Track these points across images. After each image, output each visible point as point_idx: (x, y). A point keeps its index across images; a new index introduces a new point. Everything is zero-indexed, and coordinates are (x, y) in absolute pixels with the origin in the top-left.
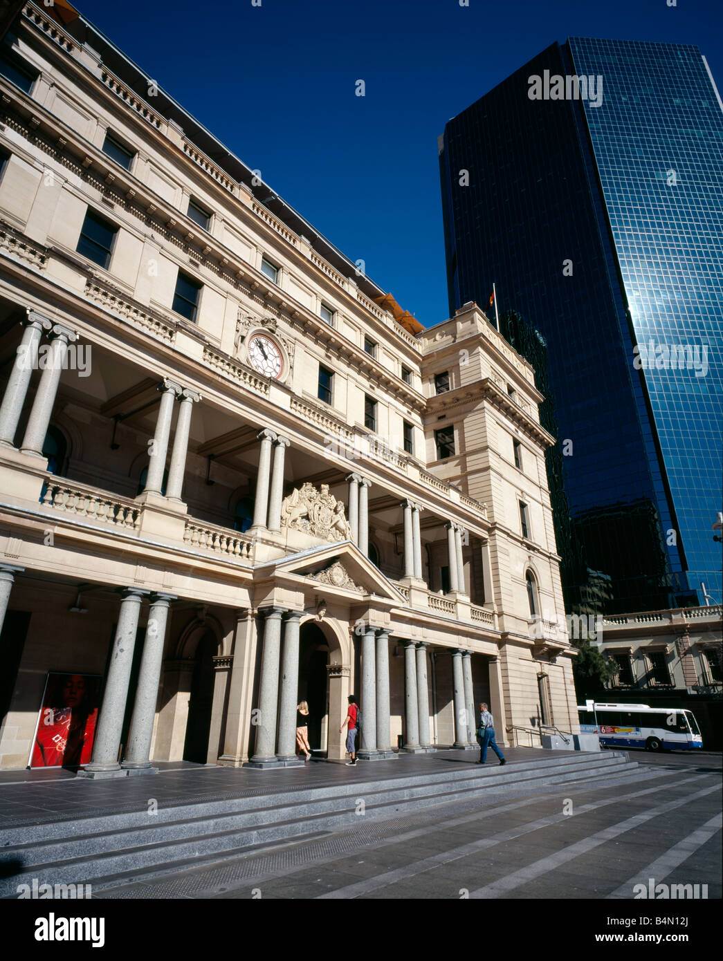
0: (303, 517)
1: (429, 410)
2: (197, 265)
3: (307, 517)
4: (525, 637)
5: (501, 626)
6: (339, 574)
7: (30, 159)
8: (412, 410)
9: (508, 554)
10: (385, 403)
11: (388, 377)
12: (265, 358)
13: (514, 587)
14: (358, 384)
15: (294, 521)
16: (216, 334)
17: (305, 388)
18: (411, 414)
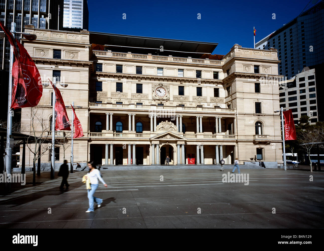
1: (224, 82)
2: (140, 81)
3: (163, 127)
4: (247, 140)
5: (238, 138)
6: (168, 136)
7: (105, 81)
8: (218, 84)
9: (244, 120)
10: (205, 87)
11: (204, 80)
12: (161, 92)
13: (247, 128)
14: (193, 86)
15: (159, 129)
16: (147, 93)
17: (174, 94)
18: (217, 86)
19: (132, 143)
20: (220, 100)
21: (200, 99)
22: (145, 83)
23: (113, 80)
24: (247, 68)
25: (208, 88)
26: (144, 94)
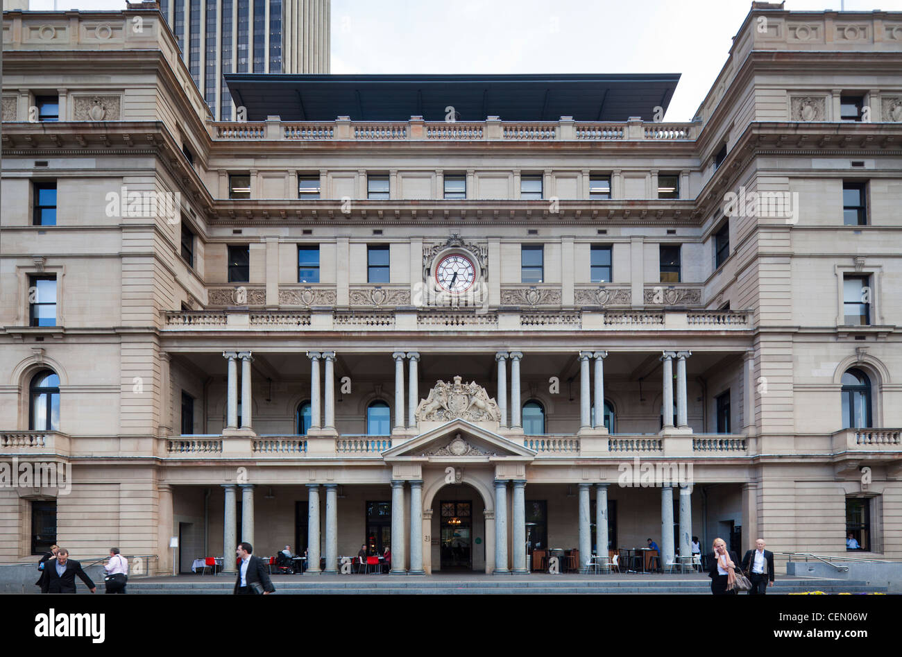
0: (438, 410)
3: (441, 408)
4: (803, 457)
5: (759, 450)
6: (459, 446)
7: (257, 240)
8: (677, 225)
9: (791, 360)
10: (624, 240)
11: (620, 208)
12: (456, 274)
13: (802, 398)
14: (579, 240)
15: (429, 415)
16: (405, 281)
17: (505, 281)
18: (674, 232)
19: (321, 478)
20: (686, 293)
21: (602, 293)
22: (400, 240)
23: (284, 235)
24: (808, 108)
25: (638, 246)
26: (395, 285)
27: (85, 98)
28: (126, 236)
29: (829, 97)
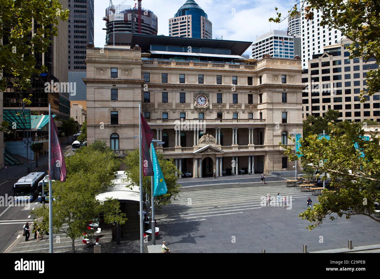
0: (203, 141)
2: (183, 90)
5: (267, 149)
6: (209, 150)
8: (252, 90)
9: (272, 130)
10: (240, 93)
11: (239, 87)
13: (274, 138)
14: (230, 93)
15: (202, 143)
16: (189, 102)
17: (213, 103)
18: (251, 92)
19: (178, 157)
20: (254, 106)
22: (188, 92)
23: (159, 90)
25: (243, 95)
26: (187, 103)
27: (124, 69)
28: (135, 103)
29: (279, 76)
